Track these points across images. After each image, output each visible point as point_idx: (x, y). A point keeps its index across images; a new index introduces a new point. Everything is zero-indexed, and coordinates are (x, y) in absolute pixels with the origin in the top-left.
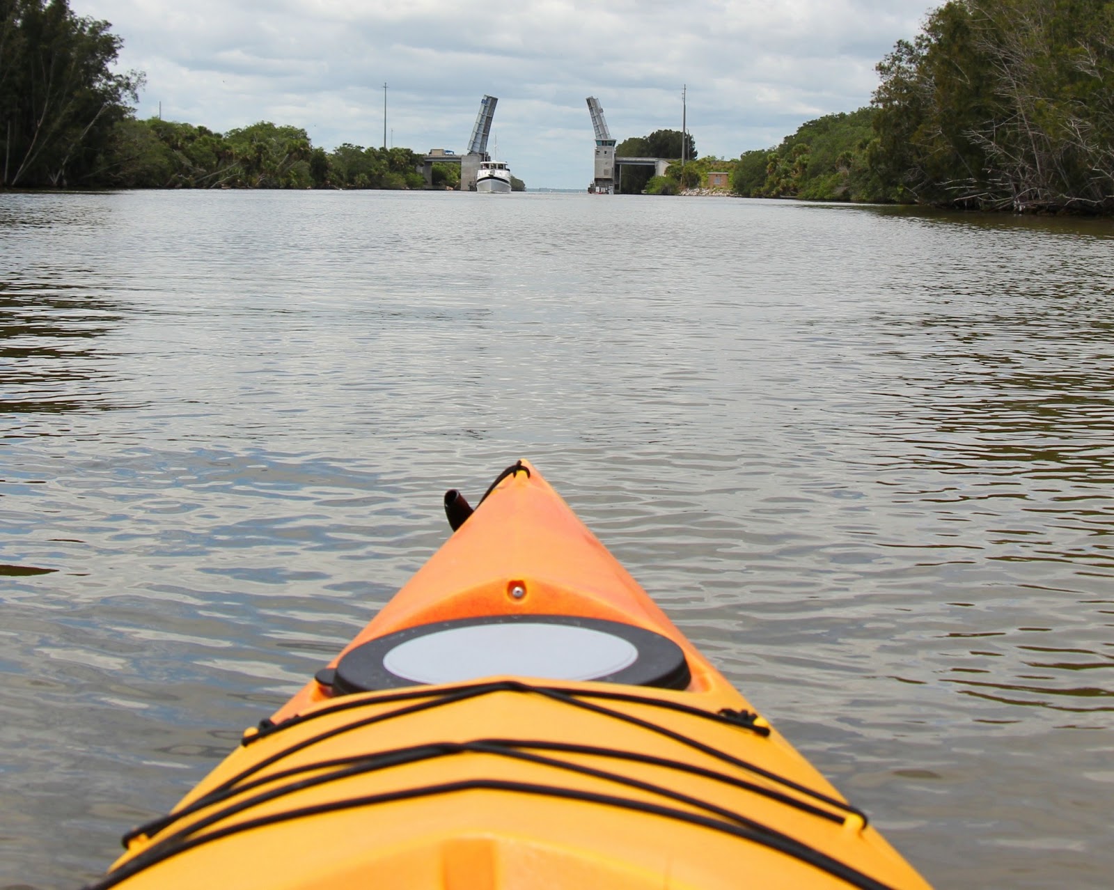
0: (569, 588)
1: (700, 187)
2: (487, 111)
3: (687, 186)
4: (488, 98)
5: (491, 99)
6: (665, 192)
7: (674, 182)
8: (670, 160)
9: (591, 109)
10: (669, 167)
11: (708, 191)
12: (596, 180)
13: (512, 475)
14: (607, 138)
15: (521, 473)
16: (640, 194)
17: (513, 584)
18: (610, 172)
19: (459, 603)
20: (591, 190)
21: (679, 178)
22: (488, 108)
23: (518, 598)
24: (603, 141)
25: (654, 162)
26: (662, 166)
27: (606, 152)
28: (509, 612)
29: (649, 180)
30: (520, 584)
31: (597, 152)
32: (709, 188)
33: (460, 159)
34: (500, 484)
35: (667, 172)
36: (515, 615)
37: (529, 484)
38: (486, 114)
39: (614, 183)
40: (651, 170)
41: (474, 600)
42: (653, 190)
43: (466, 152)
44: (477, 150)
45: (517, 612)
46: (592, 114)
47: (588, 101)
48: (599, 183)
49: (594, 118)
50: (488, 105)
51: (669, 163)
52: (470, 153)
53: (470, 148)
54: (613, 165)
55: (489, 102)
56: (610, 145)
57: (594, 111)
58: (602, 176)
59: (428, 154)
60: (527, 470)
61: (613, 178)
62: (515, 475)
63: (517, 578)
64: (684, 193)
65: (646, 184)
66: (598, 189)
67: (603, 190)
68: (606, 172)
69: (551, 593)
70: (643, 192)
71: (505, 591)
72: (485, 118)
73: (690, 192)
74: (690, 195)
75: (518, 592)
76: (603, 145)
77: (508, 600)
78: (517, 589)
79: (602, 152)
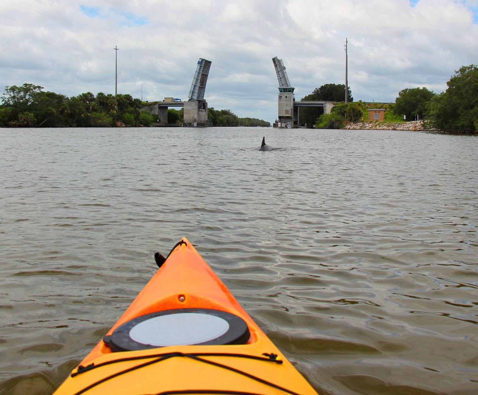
0: (202, 297)
1: (362, 122)
2: (202, 70)
3: (351, 120)
4: (203, 60)
5: (204, 61)
6: (331, 126)
7: (339, 117)
8: (335, 102)
9: (276, 66)
10: (334, 107)
11: (371, 124)
12: (280, 117)
13: (180, 245)
14: (288, 86)
15: (184, 245)
16: (313, 128)
17: (180, 296)
18: (290, 112)
19: (160, 304)
20: (275, 125)
21: (343, 115)
22: (202, 68)
23: (183, 301)
24: (284, 89)
25: (322, 104)
26: (328, 107)
27: (286, 97)
28: (179, 307)
29: (319, 117)
30: (183, 296)
31: (280, 97)
32: (371, 122)
33: (183, 104)
34: (176, 249)
35: (333, 110)
36: (181, 309)
37: (186, 249)
38: (201, 72)
39: (294, 119)
40: (320, 110)
41: (165, 303)
42: (321, 125)
43: (187, 100)
44: (195, 98)
45: (182, 307)
46: (276, 69)
47: (274, 60)
48: (282, 119)
49: (278, 72)
50: (203, 65)
51: (334, 104)
52: (190, 100)
53: (190, 97)
54: (292, 106)
55: (203, 63)
56: (290, 91)
57: (278, 68)
58: (284, 115)
59: (162, 101)
60: (185, 243)
61: (292, 116)
62: (181, 245)
63: (182, 294)
64: (349, 127)
65: (317, 120)
66: (279, 124)
67: (284, 125)
68: (287, 112)
69: (194, 298)
70: (314, 126)
71: (177, 299)
72: (201, 74)
73: (354, 126)
74: (353, 129)
75: (182, 299)
76: (284, 92)
77: (178, 302)
78: (182, 298)
79: (284, 97)
